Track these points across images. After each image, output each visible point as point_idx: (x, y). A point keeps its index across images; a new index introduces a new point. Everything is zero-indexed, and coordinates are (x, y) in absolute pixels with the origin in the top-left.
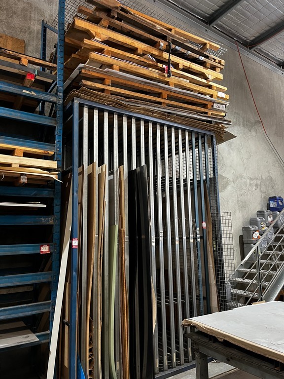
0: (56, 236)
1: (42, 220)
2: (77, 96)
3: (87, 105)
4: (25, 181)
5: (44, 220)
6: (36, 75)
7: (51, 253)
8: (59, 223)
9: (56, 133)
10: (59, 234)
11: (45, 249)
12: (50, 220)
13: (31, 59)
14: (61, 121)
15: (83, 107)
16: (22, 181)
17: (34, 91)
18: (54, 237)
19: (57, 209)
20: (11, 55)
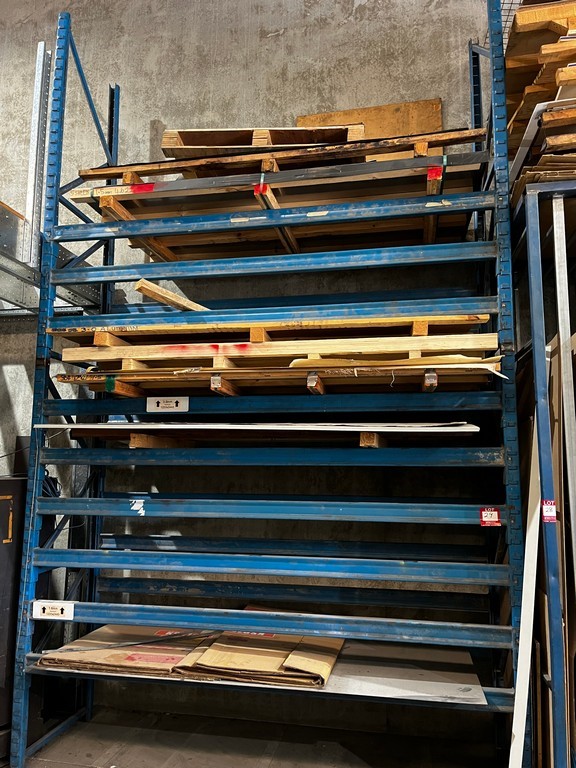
0: (511, 491)
1: (479, 458)
2: (534, 180)
3: (560, 193)
4: (435, 382)
5: (485, 457)
6: (445, 167)
7: (504, 528)
8: (516, 463)
9: (497, 272)
10: (518, 487)
11: (490, 517)
12: (497, 458)
13: (434, 138)
14: (508, 242)
15: (551, 199)
16: (428, 382)
17: (448, 198)
18: (508, 493)
19: (510, 433)
20: (396, 146)
